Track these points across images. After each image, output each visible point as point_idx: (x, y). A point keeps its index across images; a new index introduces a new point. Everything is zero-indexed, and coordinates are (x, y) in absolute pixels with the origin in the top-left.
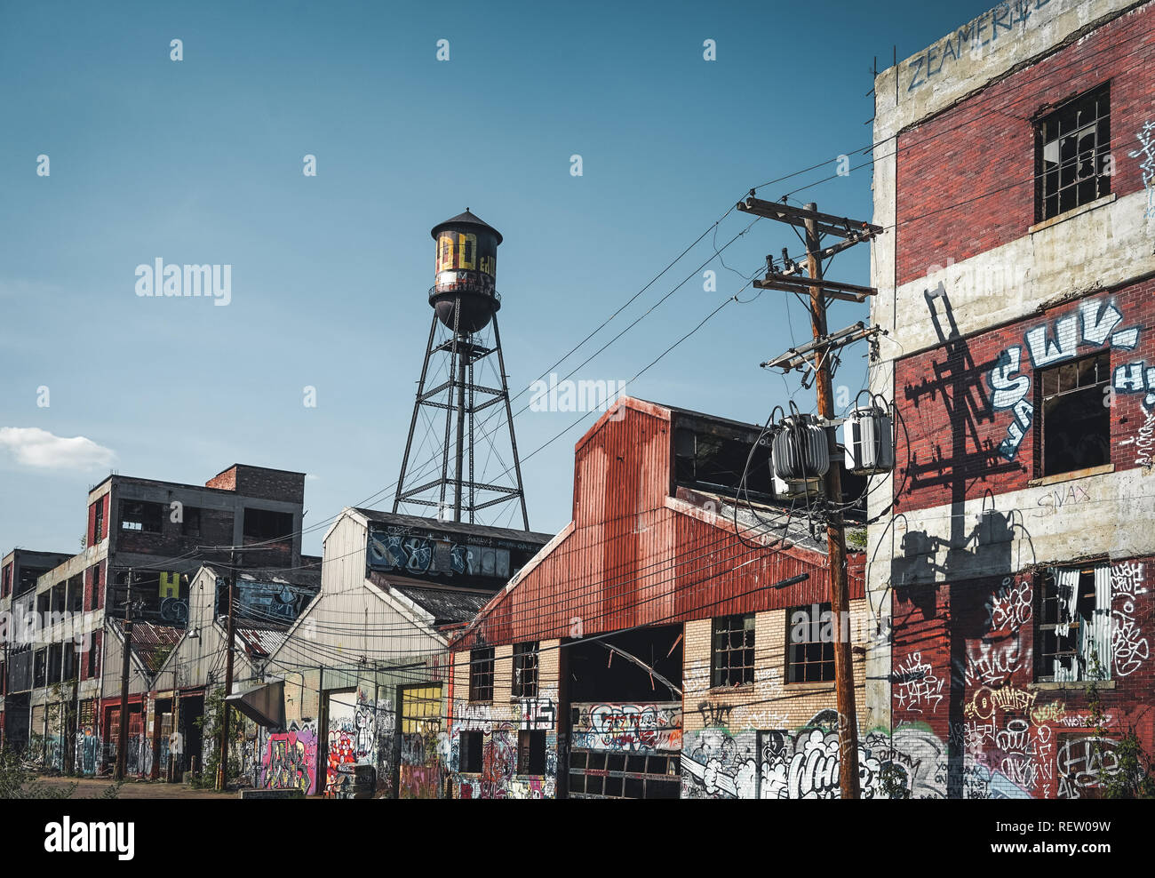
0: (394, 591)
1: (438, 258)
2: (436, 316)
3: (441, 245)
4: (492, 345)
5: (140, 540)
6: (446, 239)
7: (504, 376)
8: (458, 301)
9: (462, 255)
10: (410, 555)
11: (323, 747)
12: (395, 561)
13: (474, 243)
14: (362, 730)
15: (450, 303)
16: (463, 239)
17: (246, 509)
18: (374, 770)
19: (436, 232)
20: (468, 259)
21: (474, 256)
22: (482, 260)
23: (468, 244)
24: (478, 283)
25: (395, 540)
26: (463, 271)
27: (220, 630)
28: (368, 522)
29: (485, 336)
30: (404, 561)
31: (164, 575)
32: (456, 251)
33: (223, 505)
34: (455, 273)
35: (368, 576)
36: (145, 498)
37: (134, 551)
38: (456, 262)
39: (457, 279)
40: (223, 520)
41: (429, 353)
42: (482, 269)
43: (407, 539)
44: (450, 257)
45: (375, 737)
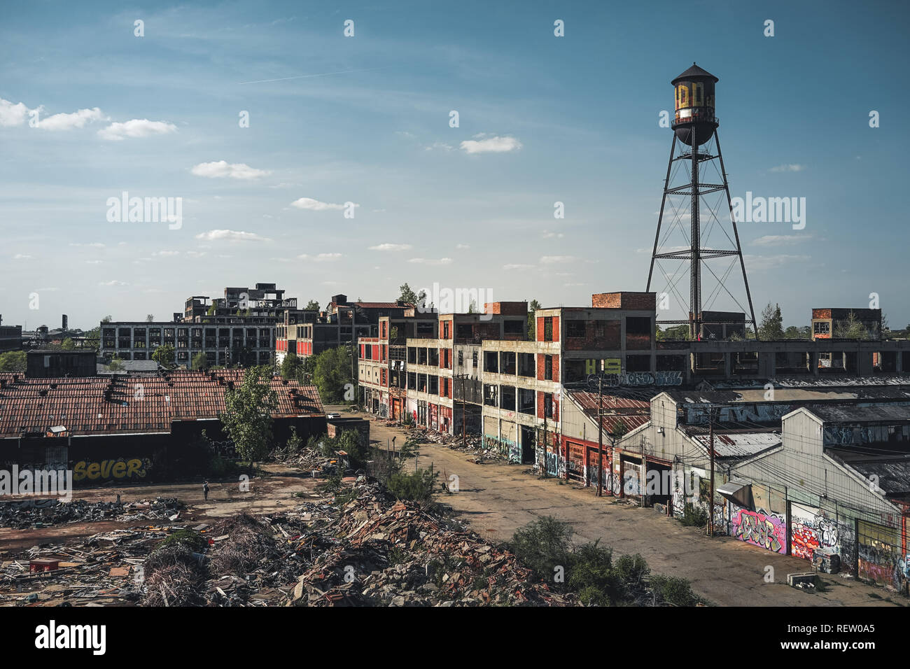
0: (847, 466)
1: (678, 99)
2: (675, 136)
3: (680, 91)
4: (714, 153)
5: (575, 343)
6: (682, 87)
7: (724, 175)
8: (693, 128)
9: (694, 97)
10: (842, 437)
11: (789, 530)
12: (835, 441)
13: (702, 89)
14: (825, 532)
15: (687, 129)
16: (694, 86)
17: (627, 318)
18: (839, 557)
19: (675, 82)
20: (698, 99)
21: (702, 97)
22: (708, 98)
23: (698, 90)
24: (705, 115)
25: (835, 430)
26: (696, 108)
27: (684, 435)
28: (824, 423)
29: (709, 147)
30: (839, 440)
31: (588, 361)
32: (690, 95)
33: (615, 317)
34: (691, 110)
35: (824, 451)
36: (577, 319)
37: (573, 350)
38: (690, 102)
39: (692, 114)
40: (616, 326)
41: (671, 161)
42: (708, 105)
43: (840, 429)
44: (687, 99)
45: (838, 538)
